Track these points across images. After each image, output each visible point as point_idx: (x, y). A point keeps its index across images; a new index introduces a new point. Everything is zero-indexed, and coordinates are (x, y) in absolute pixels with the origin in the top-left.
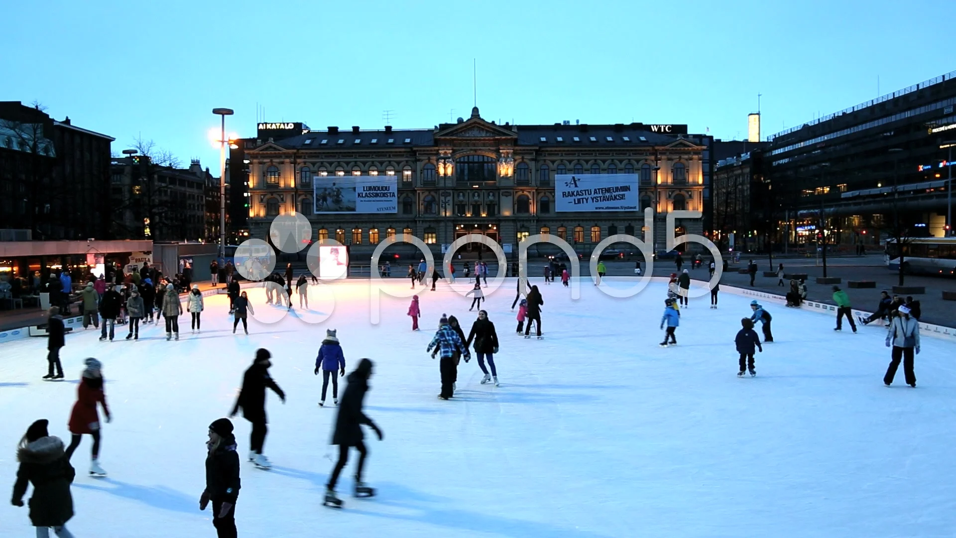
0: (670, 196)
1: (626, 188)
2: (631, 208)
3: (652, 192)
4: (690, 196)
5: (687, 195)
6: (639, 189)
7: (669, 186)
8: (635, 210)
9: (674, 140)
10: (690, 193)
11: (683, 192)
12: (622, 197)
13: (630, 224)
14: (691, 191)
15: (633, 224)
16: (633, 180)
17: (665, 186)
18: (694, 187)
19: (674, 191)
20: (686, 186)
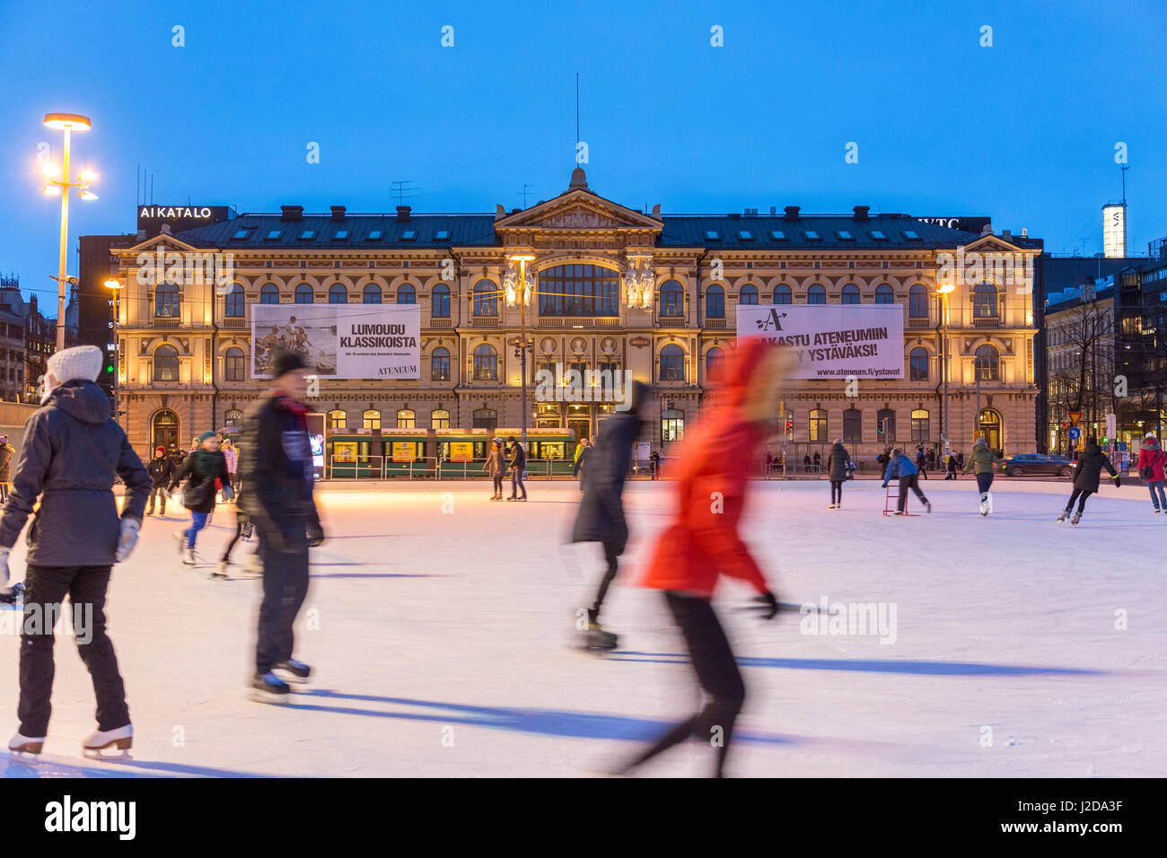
0: (968, 349)
1: (881, 333)
2: (889, 372)
3: (932, 341)
4: (1010, 351)
5: (1001, 347)
6: (905, 334)
7: (967, 329)
8: (896, 377)
9: (974, 236)
10: (1008, 343)
11: (993, 342)
12: (871, 351)
13: (887, 405)
14: (1010, 339)
15: (893, 404)
16: (894, 316)
17: (958, 328)
18: (1018, 331)
19: (975, 339)
20: (999, 328)
